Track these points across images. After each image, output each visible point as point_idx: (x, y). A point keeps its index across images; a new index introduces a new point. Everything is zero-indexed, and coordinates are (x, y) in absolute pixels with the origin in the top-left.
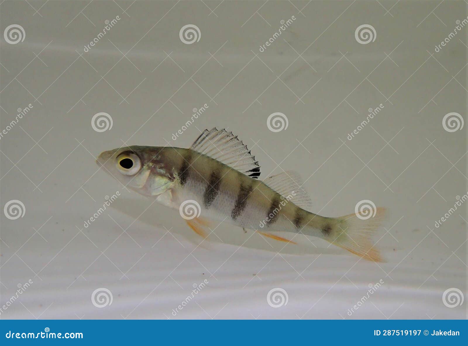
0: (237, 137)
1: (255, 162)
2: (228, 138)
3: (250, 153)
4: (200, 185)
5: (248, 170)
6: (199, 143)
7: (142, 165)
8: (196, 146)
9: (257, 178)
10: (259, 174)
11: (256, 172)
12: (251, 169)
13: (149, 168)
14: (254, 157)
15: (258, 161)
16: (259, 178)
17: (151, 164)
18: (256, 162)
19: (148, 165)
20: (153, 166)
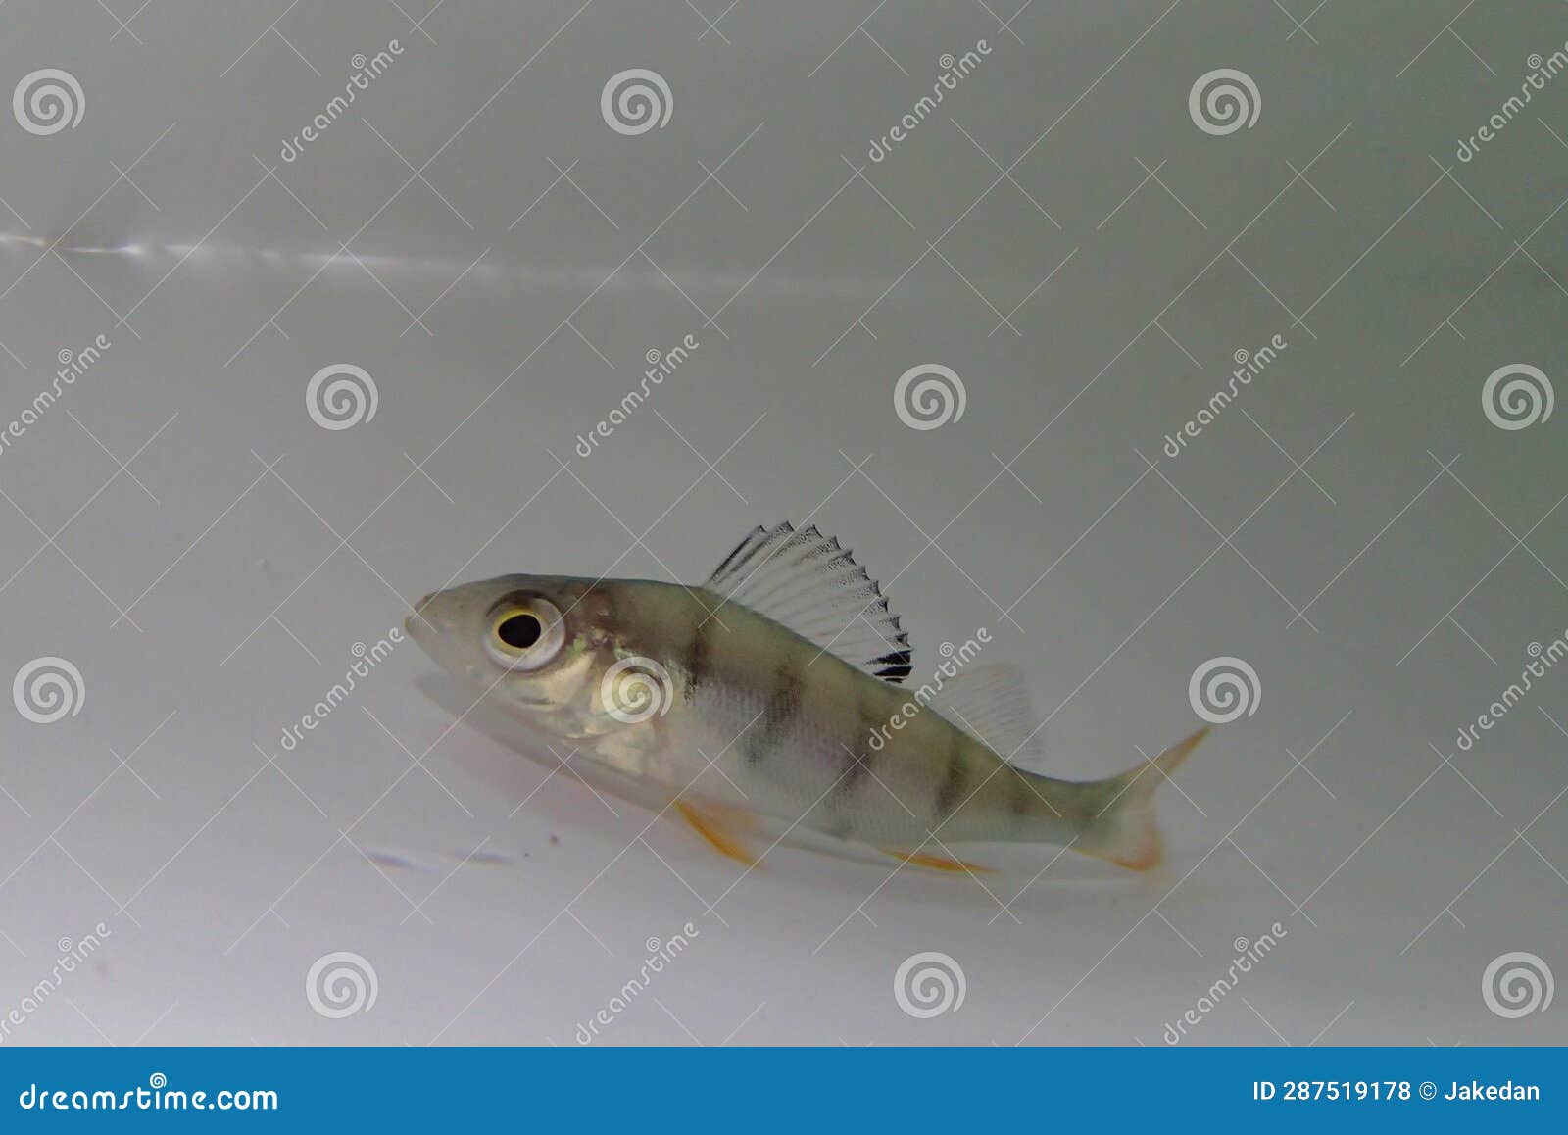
0: (850, 553)
1: (901, 633)
2: (825, 558)
3: (885, 605)
4: (743, 699)
5: (875, 657)
6: (735, 569)
7: (570, 639)
8: (724, 578)
9: (899, 681)
10: (906, 671)
11: (898, 665)
12: (884, 654)
13: (592, 646)
14: (898, 618)
15: (907, 631)
16: (907, 683)
17: (598, 635)
18: (903, 635)
19: (589, 639)
20: (605, 640)
